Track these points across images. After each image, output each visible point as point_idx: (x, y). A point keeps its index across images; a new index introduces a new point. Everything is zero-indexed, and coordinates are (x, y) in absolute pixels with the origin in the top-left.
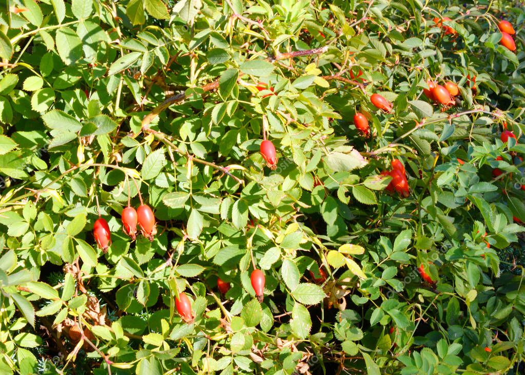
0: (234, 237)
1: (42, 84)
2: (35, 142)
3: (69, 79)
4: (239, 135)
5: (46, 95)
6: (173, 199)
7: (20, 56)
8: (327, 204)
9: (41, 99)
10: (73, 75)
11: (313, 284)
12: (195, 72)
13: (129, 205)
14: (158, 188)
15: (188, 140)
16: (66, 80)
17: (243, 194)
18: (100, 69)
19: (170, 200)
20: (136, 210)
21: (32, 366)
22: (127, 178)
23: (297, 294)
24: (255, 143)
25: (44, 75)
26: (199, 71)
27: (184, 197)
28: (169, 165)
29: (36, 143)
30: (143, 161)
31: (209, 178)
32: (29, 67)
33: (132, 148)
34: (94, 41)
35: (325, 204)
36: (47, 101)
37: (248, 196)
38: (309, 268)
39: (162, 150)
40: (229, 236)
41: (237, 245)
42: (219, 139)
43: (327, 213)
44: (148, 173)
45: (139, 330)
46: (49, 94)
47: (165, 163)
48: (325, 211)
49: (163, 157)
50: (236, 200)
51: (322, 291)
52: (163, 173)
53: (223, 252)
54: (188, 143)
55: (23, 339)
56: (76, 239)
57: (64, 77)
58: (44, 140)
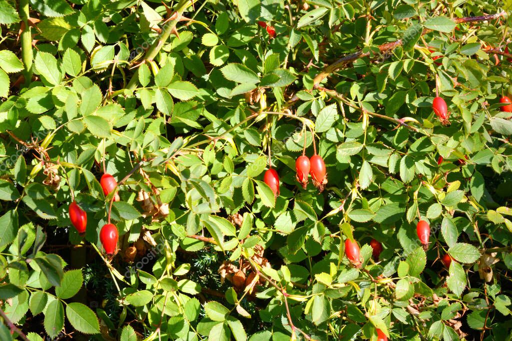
0: (396, 194)
1: (217, 41)
2: (202, 98)
3: (242, 39)
4: (407, 96)
5: (221, 51)
6: (347, 149)
7: (196, 15)
8: (475, 179)
9: (217, 55)
10: (246, 35)
11: (469, 245)
12: (370, 33)
13: (304, 153)
14: (328, 141)
15: (356, 100)
16: (239, 39)
17: (411, 150)
18: (281, 27)
19: (344, 149)
20: (310, 159)
21: (196, 308)
22: (304, 128)
23: (453, 253)
24: (427, 101)
25: (219, 33)
26: (373, 33)
27: (358, 148)
28: (340, 120)
29: (204, 100)
30: (318, 113)
31: (372, 139)
32: (205, 25)
33: (307, 101)
34: (270, 3)
35: (473, 178)
36: (223, 57)
37: (415, 152)
38: (464, 230)
39: (334, 105)
40: (392, 193)
41: (397, 203)
42: (385, 101)
43: (475, 188)
44: (321, 126)
45: (301, 279)
46: (223, 51)
47: (338, 117)
48: (473, 186)
49: (336, 112)
50: (402, 156)
51: (478, 252)
52: (333, 128)
53: (383, 210)
54: (357, 103)
55: (184, 286)
56: (256, 181)
57: (237, 36)
58: (211, 97)
